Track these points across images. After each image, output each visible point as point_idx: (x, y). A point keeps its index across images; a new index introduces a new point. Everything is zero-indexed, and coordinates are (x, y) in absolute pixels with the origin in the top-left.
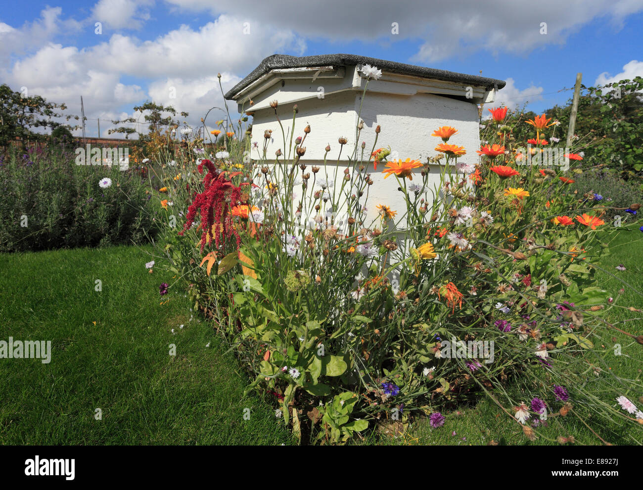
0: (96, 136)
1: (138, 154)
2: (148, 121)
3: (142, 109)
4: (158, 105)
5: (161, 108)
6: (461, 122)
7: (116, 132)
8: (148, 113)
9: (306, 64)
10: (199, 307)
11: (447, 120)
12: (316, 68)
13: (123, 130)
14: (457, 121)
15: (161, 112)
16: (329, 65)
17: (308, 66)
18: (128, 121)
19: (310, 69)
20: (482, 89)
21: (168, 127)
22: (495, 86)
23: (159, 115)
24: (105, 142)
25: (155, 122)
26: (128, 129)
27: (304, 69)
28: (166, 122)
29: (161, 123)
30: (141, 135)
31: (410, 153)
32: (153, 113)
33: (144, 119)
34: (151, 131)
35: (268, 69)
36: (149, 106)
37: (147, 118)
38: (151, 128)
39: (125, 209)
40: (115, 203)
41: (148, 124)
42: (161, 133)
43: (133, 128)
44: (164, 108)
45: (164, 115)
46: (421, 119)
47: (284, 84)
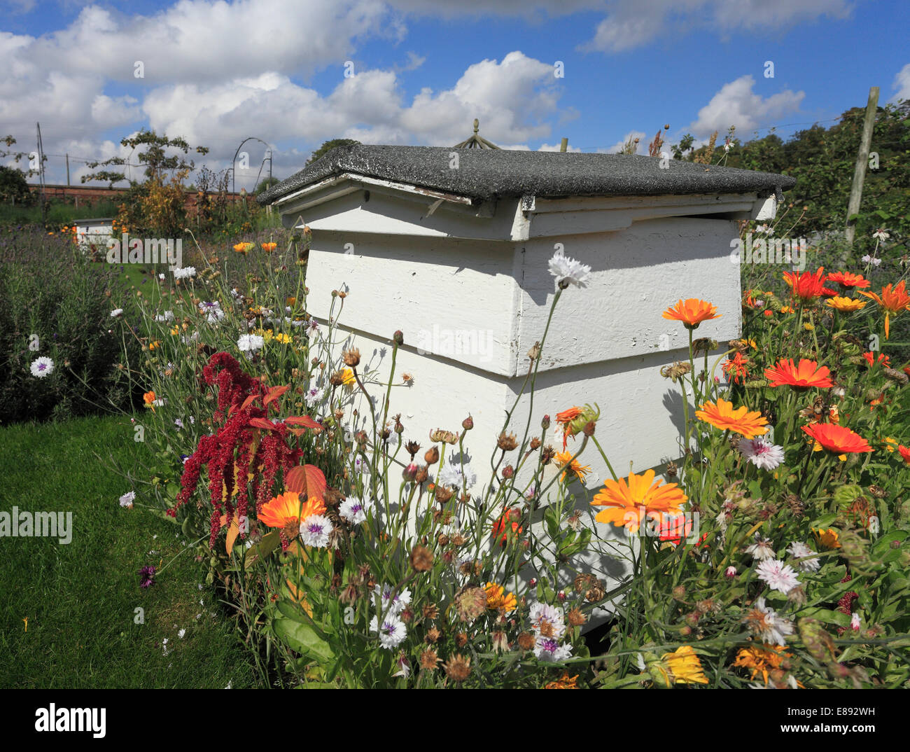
0: (63, 183)
1: (128, 216)
2: (144, 163)
3: (134, 143)
4: (159, 135)
5: (164, 141)
6: (709, 260)
7: (93, 180)
8: (143, 148)
9: (415, 181)
10: (215, 579)
11: (684, 262)
12: (436, 195)
13: (104, 176)
14: (701, 260)
15: (164, 147)
16: (463, 195)
17: (418, 186)
18: (113, 162)
19: (421, 192)
20: (750, 197)
21: (177, 171)
22: (777, 189)
23: (161, 152)
24: (76, 192)
25: (155, 164)
26: (113, 174)
27: (410, 189)
28: (171, 163)
29: (165, 166)
30: (134, 184)
31: (615, 339)
32: (152, 149)
33: (138, 158)
34: (148, 179)
35: (336, 171)
36: (147, 138)
37: (142, 157)
38: (149, 173)
39: (95, 351)
40: (79, 342)
41: (144, 167)
42: (165, 183)
43: (121, 173)
44: (169, 140)
45: (170, 151)
46: (637, 269)
47: (369, 198)
